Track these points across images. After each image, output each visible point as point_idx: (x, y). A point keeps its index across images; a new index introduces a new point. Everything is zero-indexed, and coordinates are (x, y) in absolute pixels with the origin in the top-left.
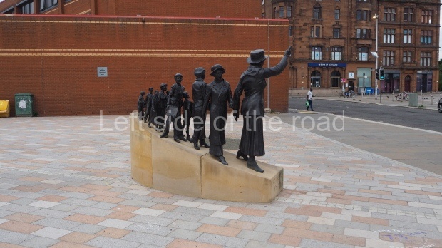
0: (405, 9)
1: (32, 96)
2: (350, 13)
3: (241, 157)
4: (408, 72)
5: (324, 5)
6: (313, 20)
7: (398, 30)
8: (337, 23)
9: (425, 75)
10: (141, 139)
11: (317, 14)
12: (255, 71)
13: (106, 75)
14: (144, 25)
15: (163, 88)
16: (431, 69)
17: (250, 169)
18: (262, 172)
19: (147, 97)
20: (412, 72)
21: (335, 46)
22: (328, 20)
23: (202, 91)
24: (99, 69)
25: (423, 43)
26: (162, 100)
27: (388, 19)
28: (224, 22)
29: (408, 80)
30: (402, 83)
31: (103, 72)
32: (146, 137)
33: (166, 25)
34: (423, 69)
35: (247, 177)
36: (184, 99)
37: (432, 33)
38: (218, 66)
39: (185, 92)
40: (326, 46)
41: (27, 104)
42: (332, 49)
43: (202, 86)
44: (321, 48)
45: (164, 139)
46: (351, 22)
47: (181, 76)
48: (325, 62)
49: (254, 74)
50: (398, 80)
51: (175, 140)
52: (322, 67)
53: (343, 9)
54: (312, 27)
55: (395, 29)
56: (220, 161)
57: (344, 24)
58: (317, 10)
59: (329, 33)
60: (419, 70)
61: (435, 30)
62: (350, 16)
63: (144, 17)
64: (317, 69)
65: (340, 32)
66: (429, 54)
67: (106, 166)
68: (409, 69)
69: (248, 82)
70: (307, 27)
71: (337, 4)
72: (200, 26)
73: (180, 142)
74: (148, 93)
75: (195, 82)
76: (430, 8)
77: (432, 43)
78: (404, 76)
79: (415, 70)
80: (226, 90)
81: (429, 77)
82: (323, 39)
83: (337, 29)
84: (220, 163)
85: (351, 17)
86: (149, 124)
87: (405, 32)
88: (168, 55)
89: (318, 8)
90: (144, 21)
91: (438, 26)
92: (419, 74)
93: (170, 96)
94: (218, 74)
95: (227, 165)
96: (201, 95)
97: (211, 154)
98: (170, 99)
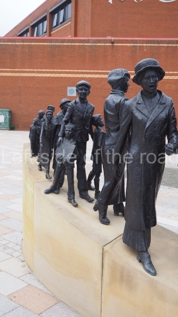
1: (10, 112)
13: (74, 94)
14: (113, 46)
23: (118, 115)
24: (69, 88)
31: (72, 92)
33: (134, 46)
39: (96, 115)
41: (5, 119)
43: (118, 106)
45: (53, 196)
56: (141, 262)
63: (113, 38)
72: (168, 47)
73: (76, 205)
75: (109, 98)
80: (163, 115)
90: (113, 43)
93: (65, 121)
94: (149, 78)
95: (155, 274)
96: (117, 124)
97: (125, 243)
98: (64, 128)
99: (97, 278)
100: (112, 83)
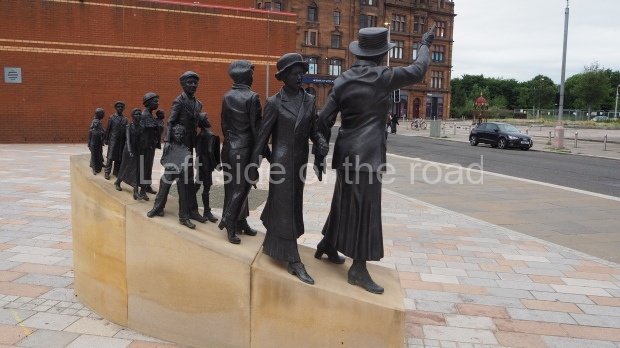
0: (415, 17)
2: (353, 17)
3: (325, 256)
4: (417, 94)
5: (321, 4)
6: (307, 23)
7: (407, 42)
8: (337, 28)
9: (435, 99)
10: (98, 216)
11: (312, 16)
12: (374, 74)
13: (19, 80)
14: (82, 5)
15: (150, 104)
16: (442, 92)
17: (355, 288)
18: (380, 291)
19: (111, 124)
20: (421, 94)
21: (333, 59)
22: (326, 25)
23: (248, 114)
24: (7, 70)
25: (434, 60)
26: (147, 129)
27: (397, 29)
28: (206, 10)
29: (417, 105)
30: (411, 107)
31: (14, 75)
32: (112, 214)
33: (117, 8)
34: (433, 92)
35: (357, 308)
36: (199, 130)
37: (445, 49)
38: (294, 57)
39: (203, 114)
40: (323, 57)
42: (330, 61)
43: (249, 103)
44: (317, 59)
45: (157, 219)
46: (354, 29)
47: (195, 78)
48: (322, 78)
49: (373, 80)
50: (406, 104)
51: (183, 222)
52: (317, 84)
53: (343, 12)
54: (306, 32)
55: (403, 42)
56: (295, 274)
57: (345, 31)
58: (313, 11)
59: (326, 41)
60: (429, 92)
61: (447, 46)
62: (351, 21)
64: (311, 86)
65: (340, 41)
66: (440, 74)
67: (16, 258)
68: (418, 91)
69: (356, 96)
70: (300, 31)
71: (337, 5)
73: (193, 227)
74: (113, 115)
75: (231, 93)
76: (442, 18)
77: (444, 61)
78: (413, 99)
79: (425, 92)
81: (440, 101)
82: (319, 47)
83: (337, 36)
84: (295, 279)
85: (353, 23)
86: (118, 184)
87: (415, 46)
88: (120, 55)
89: (314, 9)
91: (451, 42)
92: (429, 97)
93: (171, 122)
94: (296, 74)
95: (313, 283)
96: (247, 123)
97: (267, 254)
98: (172, 130)
99: (243, 303)
100: (235, 77)
